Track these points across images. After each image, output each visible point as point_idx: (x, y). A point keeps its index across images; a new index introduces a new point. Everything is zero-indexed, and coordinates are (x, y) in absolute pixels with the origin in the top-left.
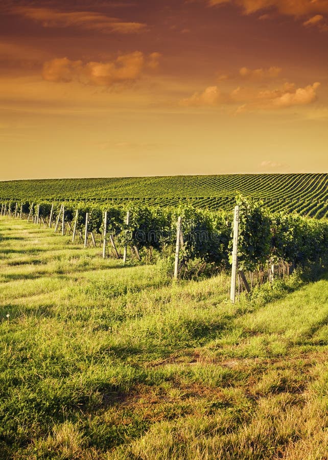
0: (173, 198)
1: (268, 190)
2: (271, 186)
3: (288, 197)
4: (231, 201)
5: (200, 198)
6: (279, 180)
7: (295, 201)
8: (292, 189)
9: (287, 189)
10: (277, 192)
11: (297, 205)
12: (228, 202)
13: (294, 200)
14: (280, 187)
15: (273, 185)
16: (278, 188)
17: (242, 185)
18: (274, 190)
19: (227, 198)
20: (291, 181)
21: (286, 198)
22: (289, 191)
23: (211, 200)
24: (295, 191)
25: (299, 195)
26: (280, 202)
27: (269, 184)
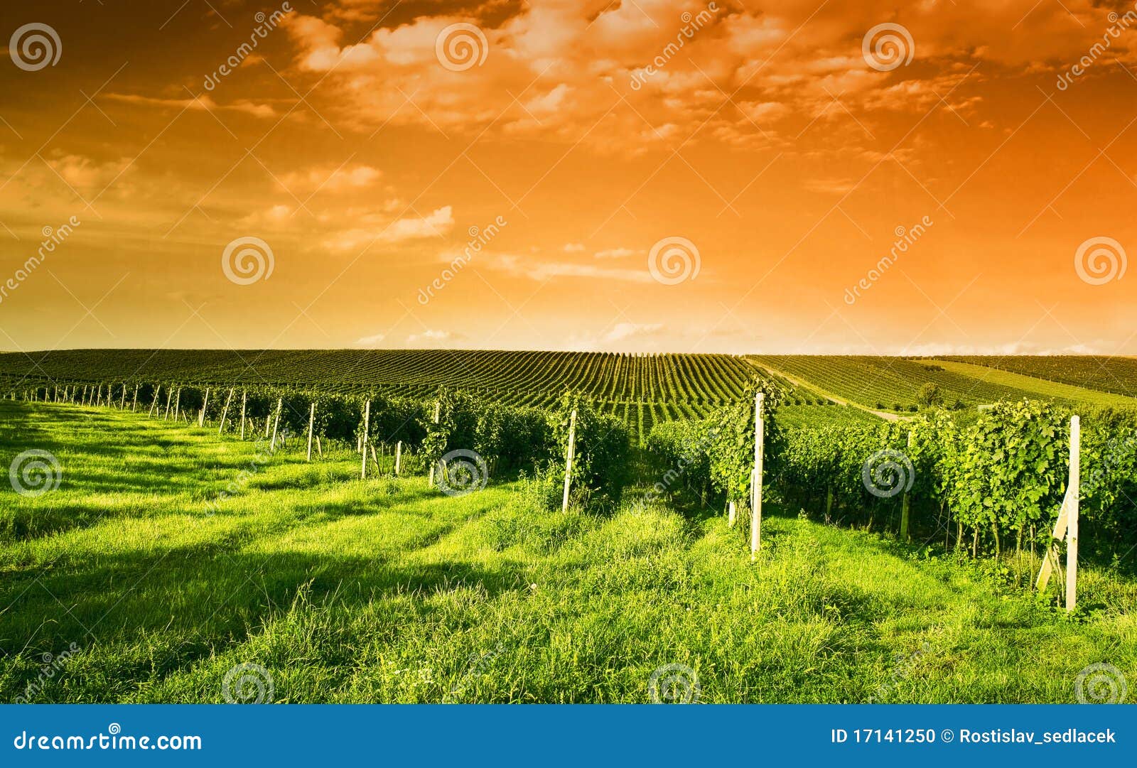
0: (341, 384)
1: (488, 376)
2: (492, 369)
3: (521, 386)
4: (433, 390)
5: (383, 386)
6: (503, 361)
7: (532, 394)
8: (524, 375)
9: (517, 374)
10: (502, 378)
11: (536, 398)
12: (429, 392)
13: (530, 392)
14: (506, 370)
15: (495, 367)
16: (502, 373)
17: (448, 367)
18: (498, 375)
19: (427, 386)
20: (522, 362)
21: (518, 388)
22: (519, 378)
23: (403, 389)
24: (529, 377)
25: (537, 383)
26: (509, 394)
27: (487, 366)
